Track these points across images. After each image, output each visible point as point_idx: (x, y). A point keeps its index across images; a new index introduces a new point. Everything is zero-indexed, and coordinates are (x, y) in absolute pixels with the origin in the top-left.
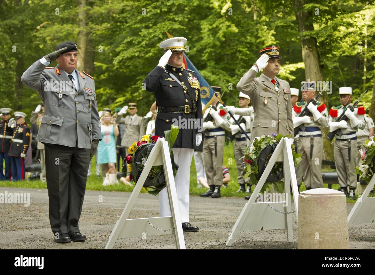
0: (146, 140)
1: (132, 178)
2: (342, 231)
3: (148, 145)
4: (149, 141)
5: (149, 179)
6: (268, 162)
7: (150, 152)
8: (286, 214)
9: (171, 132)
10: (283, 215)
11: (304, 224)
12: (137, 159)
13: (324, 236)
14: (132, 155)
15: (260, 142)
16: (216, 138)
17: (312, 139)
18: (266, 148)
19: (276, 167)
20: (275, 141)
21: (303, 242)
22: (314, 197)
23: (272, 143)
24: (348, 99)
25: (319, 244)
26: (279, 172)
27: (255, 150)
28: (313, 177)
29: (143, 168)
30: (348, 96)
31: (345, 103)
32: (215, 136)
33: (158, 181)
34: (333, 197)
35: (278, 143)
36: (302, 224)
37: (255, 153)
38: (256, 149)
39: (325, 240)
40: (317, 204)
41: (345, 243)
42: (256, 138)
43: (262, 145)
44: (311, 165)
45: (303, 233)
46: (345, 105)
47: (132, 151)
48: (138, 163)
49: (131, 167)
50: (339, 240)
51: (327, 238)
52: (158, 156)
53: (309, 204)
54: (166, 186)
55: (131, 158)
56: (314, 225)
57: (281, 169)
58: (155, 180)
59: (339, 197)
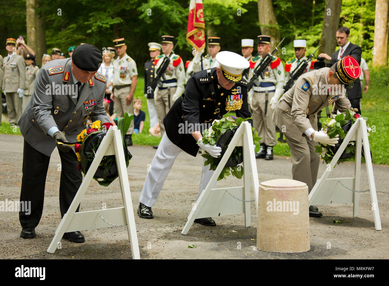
0: (97, 127)
1: (81, 168)
2: (303, 225)
3: (98, 133)
4: (100, 129)
5: (100, 169)
6: (227, 147)
7: (101, 141)
8: (244, 202)
9: (124, 119)
10: (242, 203)
11: (264, 218)
12: (87, 149)
13: (284, 232)
14: (81, 143)
15: (220, 126)
16: (169, 90)
17: (267, 95)
18: (225, 133)
19: (235, 152)
20: (235, 125)
21: (263, 237)
22: (275, 190)
23: (232, 127)
24: (302, 52)
25: (280, 240)
26: (238, 158)
27: (214, 135)
28: (266, 133)
29: (93, 159)
30: (302, 49)
31: (300, 56)
32: (169, 88)
33: (109, 171)
34: (295, 190)
35: (238, 127)
36: (263, 217)
37: (213, 138)
38: (215, 133)
39: (286, 235)
40: (279, 197)
41: (306, 237)
42: (215, 122)
43: (222, 129)
44: (266, 121)
45: (263, 227)
46: (299, 58)
47: (81, 139)
48: (88, 153)
49: (80, 156)
50: (300, 235)
51: (287, 234)
52: (110, 145)
53: (270, 197)
54: (118, 176)
55: (80, 146)
56: (274, 219)
57: (240, 154)
58: (106, 171)
59: (302, 189)
